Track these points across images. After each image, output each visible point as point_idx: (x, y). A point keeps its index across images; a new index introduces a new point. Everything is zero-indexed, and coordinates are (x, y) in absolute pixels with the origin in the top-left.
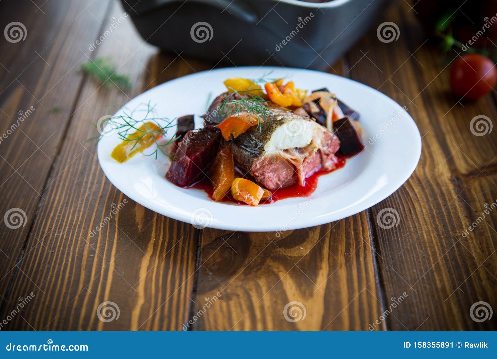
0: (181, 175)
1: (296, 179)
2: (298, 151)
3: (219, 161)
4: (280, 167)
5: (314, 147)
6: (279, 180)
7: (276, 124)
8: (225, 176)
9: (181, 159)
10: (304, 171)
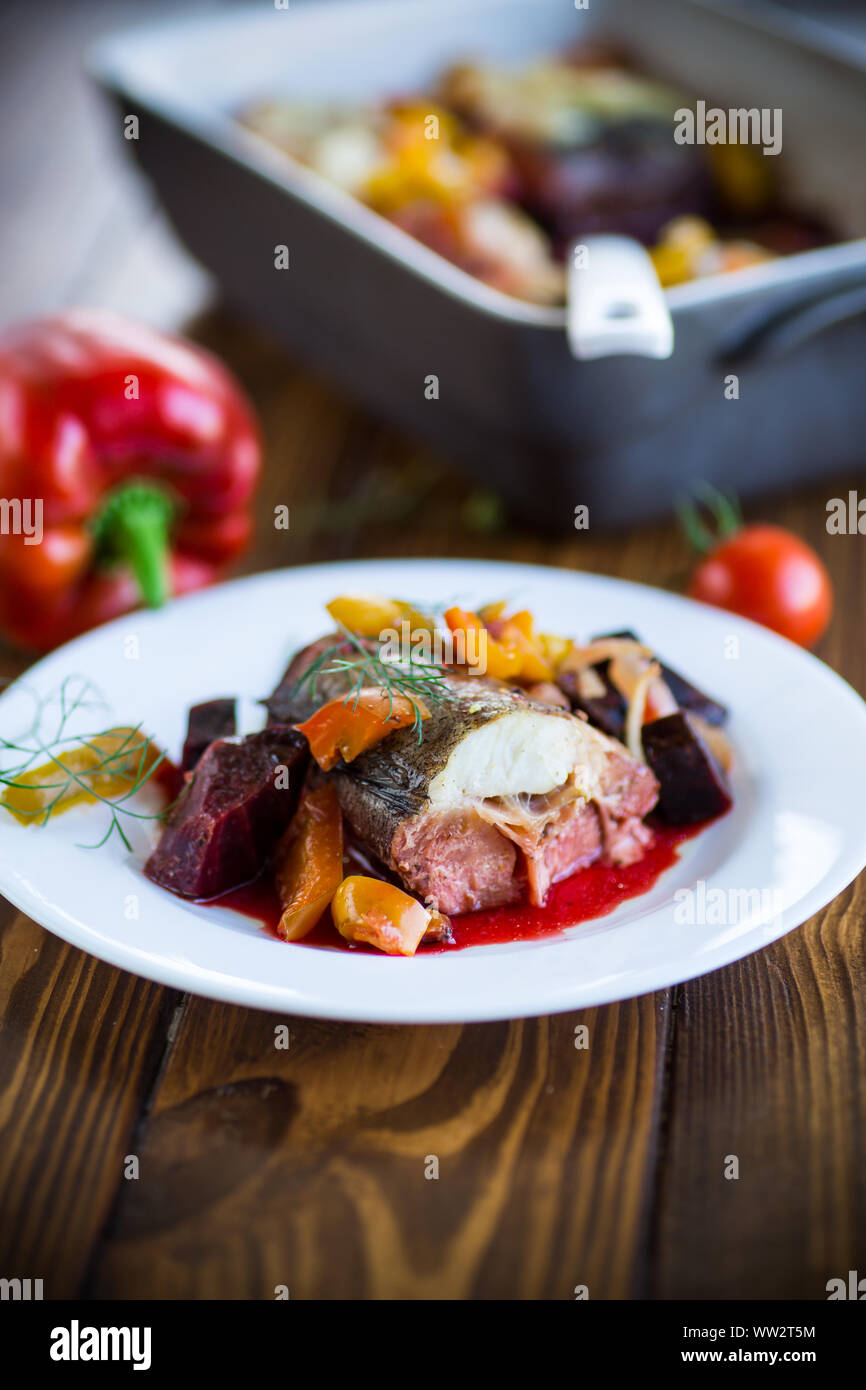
0: (188, 865)
1: (523, 885)
2: (531, 806)
3: (302, 828)
4: (475, 847)
5: (576, 793)
6: (472, 887)
7: (465, 722)
8: (317, 870)
9: (190, 818)
10: (549, 862)
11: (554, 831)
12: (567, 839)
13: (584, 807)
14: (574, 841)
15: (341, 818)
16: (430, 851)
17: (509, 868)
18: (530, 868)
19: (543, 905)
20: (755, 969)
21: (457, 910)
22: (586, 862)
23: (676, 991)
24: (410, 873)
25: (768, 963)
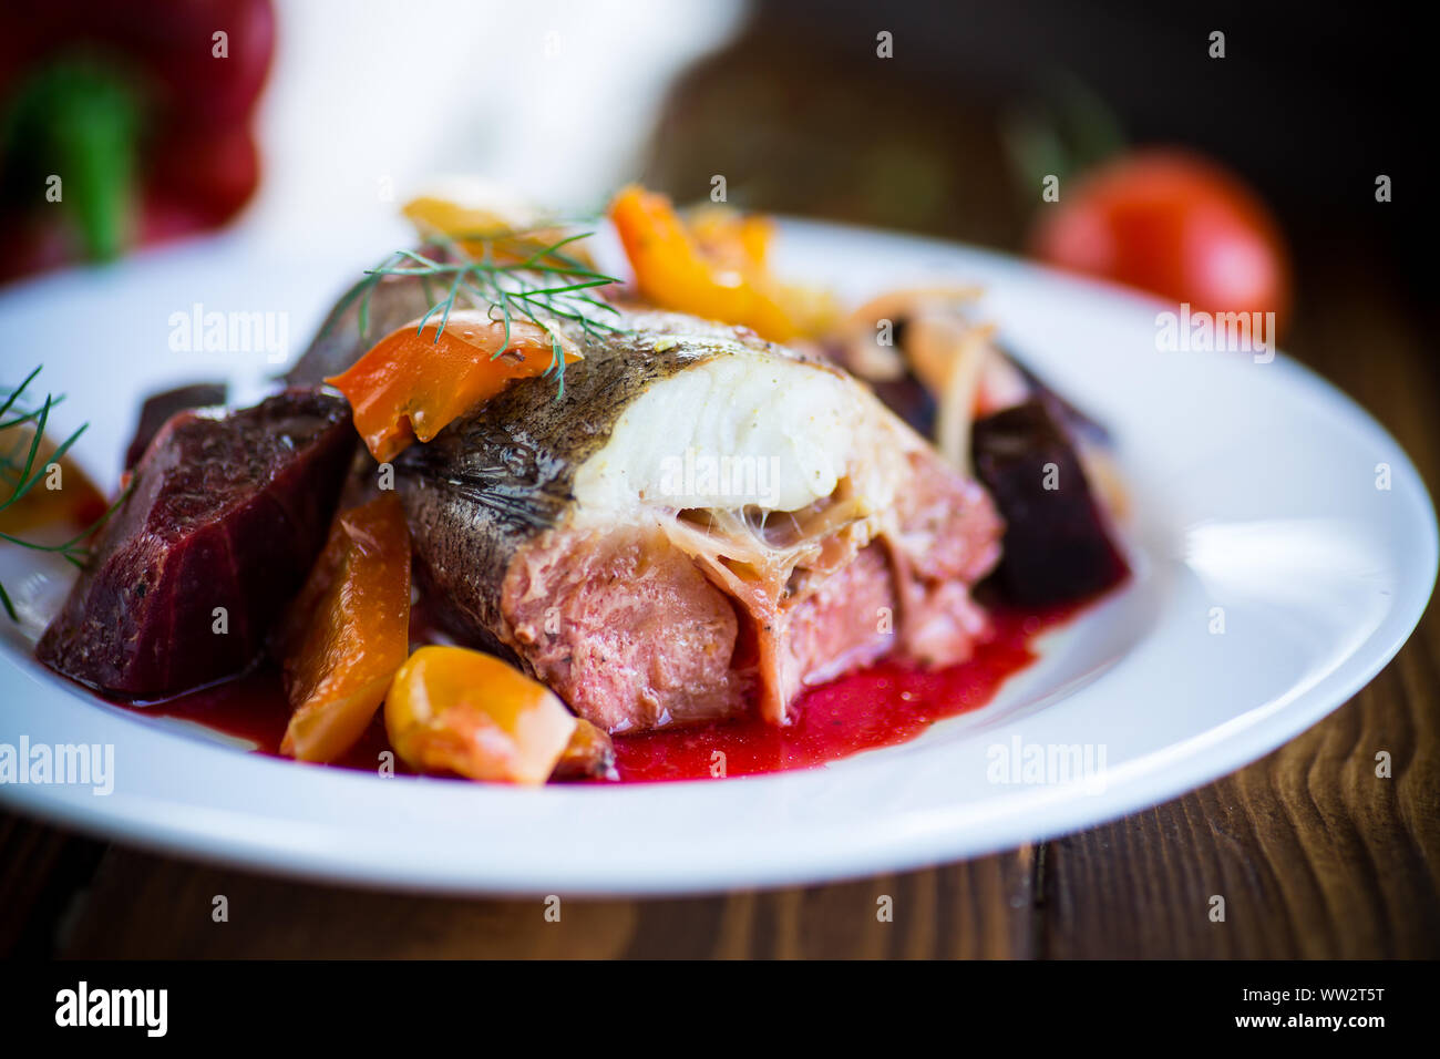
0: (116, 635)
1: (748, 684)
3: (336, 575)
4: (660, 604)
5: (854, 512)
6: (655, 683)
7: (646, 365)
8: (358, 642)
9: (123, 546)
10: (797, 646)
12: (831, 606)
14: (847, 615)
15: (409, 554)
16: (575, 606)
17: (725, 650)
20: (1190, 841)
21: (624, 724)
22: (864, 655)
23: (1042, 853)
24: (536, 646)
25: (1214, 831)
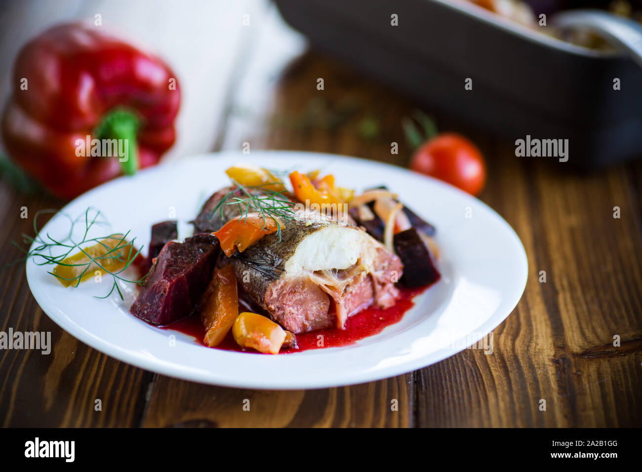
0: (155, 307)
1: (333, 318)
2: (338, 276)
3: (216, 288)
4: (309, 297)
5: (362, 269)
6: (307, 319)
7: (304, 231)
8: (224, 310)
9: (156, 282)
10: (346, 306)
11: (350, 289)
12: (356, 293)
13: (365, 276)
14: (360, 295)
15: (237, 283)
16: (285, 299)
17: (326, 309)
18: (337, 308)
19: (344, 328)
20: (457, 362)
21: (299, 331)
22: (365, 306)
23: (416, 373)
24: (274, 311)
25: (464, 359)
